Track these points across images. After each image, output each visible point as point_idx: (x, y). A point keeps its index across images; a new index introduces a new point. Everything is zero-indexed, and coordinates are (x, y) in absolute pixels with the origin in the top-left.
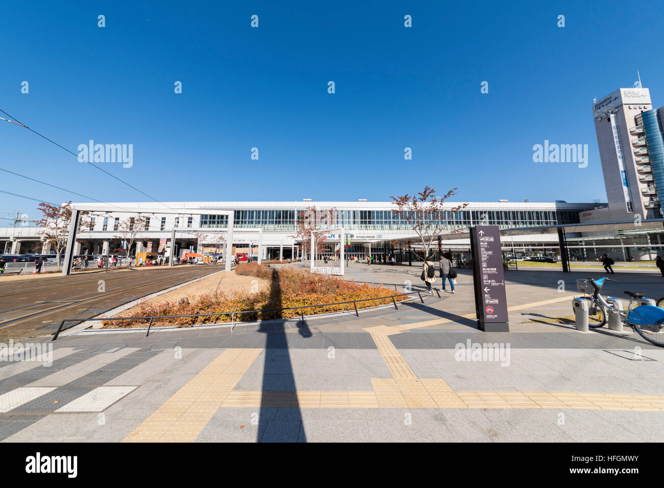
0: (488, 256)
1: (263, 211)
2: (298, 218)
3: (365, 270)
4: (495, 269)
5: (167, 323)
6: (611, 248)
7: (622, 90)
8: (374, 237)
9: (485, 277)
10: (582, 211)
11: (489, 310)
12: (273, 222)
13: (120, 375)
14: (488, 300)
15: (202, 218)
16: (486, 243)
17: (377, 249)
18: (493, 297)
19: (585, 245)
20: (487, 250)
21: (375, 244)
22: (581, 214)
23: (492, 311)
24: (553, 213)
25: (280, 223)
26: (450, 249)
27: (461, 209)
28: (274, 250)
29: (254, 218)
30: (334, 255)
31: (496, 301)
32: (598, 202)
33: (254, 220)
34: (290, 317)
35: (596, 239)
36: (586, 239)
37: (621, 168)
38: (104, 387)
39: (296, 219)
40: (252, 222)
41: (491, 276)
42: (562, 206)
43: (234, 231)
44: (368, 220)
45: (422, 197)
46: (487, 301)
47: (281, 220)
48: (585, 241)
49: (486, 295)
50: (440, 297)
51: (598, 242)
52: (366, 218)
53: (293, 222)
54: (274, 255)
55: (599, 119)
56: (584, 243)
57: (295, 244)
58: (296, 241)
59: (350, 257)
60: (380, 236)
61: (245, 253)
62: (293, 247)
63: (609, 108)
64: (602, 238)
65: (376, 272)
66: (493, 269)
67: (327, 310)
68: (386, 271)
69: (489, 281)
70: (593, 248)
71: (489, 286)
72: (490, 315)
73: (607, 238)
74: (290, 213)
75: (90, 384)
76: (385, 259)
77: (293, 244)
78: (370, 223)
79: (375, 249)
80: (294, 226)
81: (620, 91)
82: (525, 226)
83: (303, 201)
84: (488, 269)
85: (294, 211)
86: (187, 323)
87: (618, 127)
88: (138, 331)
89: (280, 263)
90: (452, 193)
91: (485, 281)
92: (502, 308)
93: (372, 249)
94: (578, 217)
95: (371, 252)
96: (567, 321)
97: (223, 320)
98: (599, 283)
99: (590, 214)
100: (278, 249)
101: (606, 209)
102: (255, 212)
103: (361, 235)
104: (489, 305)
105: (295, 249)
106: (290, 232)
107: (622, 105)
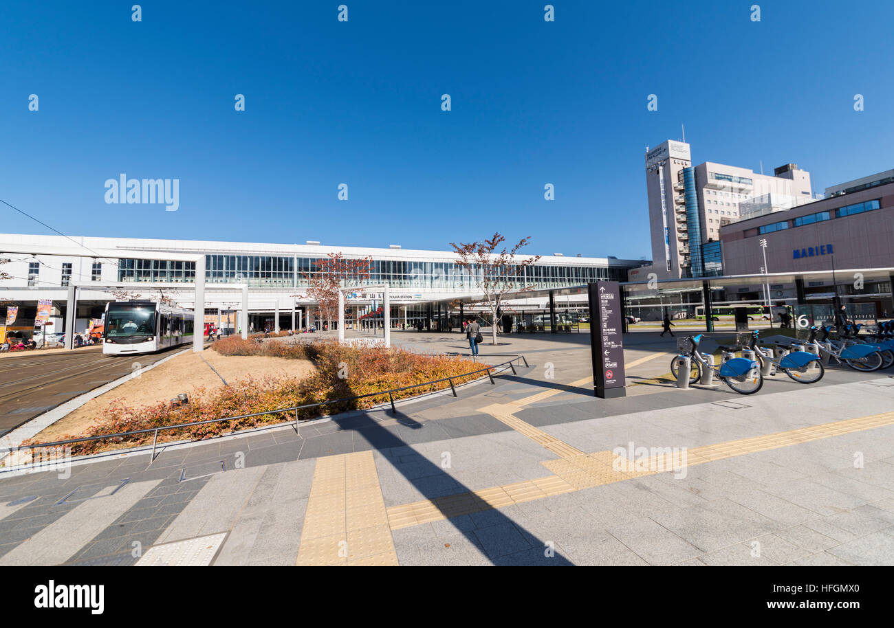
0: (608, 315)
1: (239, 258)
2: (300, 269)
3: (413, 340)
4: (615, 330)
5: (169, 437)
6: (652, 307)
7: (670, 142)
8: (411, 297)
9: (605, 339)
10: (631, 268)
11: (609, 374)
12: (257, 275)
13: (170, 523)
14: (609, 364)
15: (123, 266)
16: (606, 301)
17: (415, 313)
18: (612, 361)
19: (632, 304)
20: (608, 308)
21: (412, 307)
22: (630, 271)
23: (611, 375)
24: (606, 269)
25: (270, 276)
26: (523, 311)
27: (533, 263)
28: (260, 317)
29: (224, 267)
30: (355, 322)
31: (615, 365)
32: (644, 259)
33: (224, 270)
34: (367, 407)
35: (641, 298)
36: (633, 299)
37: (665, 226)
38: (157, 548)
39: (296, 271)
40: (220, 275)
41: (611, 338)
42: (614, 263)
43: (207, 289)
44: (402, 274)
45: (489, 246)
46: (607, 365)
47: (272, 271)
48: (632, 301)
49: (606, 359)
50: (527, 366)
51: (643, 302)
52: (400, 272)
53: (292, 275)
54: (260, 324)
55: (650, 170)
56: (630, 303)
57: (296, 308)
58: (297, 303)
59: (379, 324)
60: (418, 296)
61: (210, 322)
62: (294, 311)
63: (659, 160)
64: (645, 298)
65: (428, 342)
66: (612, 330)
67: (411, 394)
68: (440, 340)
69: (609, 343)
70: (638, 308)
71: (609, 349)
72: (609, 381)
73: (649, 297)
74: (286, 262)
75: (123, 548)
76: (428, 325)
77: (294, 308)
78: (405, 278)
79: (412, 312)
80: (293, 282)
81: (668, 142)
82: (578, 284)
83: (305, 244)
84: (608, 330)
85: (292, 259)
86: (209, 432)
87: (665, 181)
88: (120, 456)
89: (276, 336)
90: (524, 243)
91: (605, 344)
92: (619, 372)
93: (408, 312)
94: (627, 274)
95: (408, 317)
96: (664, 381)
97: (267, 421)
98: (697, 340)
99: (637, 272)
100: (272, 316)
101: (651, 267)
102: (224, 259)
103: (394, 295)
104: (609, 369)
105: (297, 314)
106: (287, 289)
107: (669, 158)
